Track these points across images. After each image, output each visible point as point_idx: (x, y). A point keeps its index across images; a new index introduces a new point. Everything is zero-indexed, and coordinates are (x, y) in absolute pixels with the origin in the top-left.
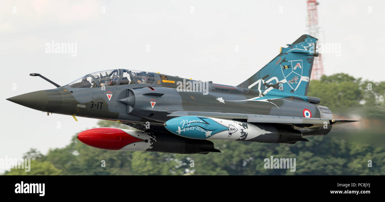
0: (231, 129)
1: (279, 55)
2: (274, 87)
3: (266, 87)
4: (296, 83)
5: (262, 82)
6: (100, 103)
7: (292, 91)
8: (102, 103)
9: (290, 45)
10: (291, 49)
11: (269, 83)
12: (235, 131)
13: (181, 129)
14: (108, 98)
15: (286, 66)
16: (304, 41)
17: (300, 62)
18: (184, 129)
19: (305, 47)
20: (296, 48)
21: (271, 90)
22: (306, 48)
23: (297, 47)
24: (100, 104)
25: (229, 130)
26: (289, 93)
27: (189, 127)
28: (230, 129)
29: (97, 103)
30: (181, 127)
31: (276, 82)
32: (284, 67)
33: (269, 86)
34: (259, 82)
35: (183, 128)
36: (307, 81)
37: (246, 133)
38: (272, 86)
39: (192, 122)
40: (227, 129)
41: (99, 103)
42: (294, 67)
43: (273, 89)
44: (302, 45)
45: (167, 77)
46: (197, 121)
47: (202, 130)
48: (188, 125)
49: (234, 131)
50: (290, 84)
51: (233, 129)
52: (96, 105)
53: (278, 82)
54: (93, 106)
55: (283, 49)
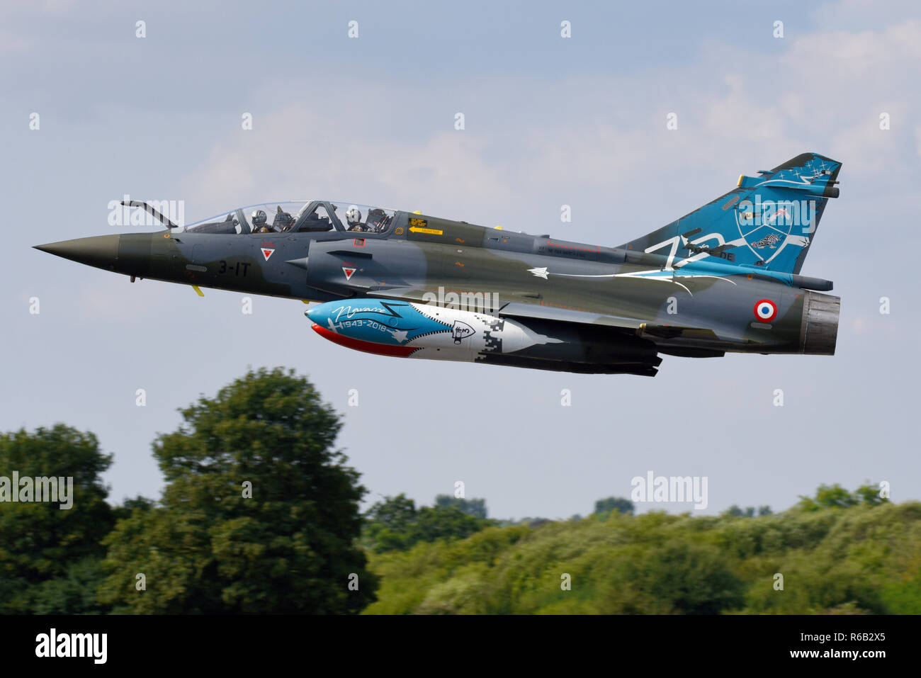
0: (458, 330)
1: (735, 192)
2: (710, 254)
3: (690, 253)
4: (772, 247)
5: (681, 241)
6: (243, 264)
7: (760, 263)
8: (246, 265)
9: (765, 173)
10: (768, 180)
11: (701, 244)
12: (469, 334)
13: (335, 324)
14: (265, 255)
16: (803, 165)
18: (340, 323)
19: (803, 178)
20: (781, 178)
21: (704, 260)
22: (807, 180)
23: (782, 176)
24: (242, 267)
25: (452, 331)
26: (753, 267)
27: (352, 320)
28: (454, 329)
29: (236, 264)
30: (333, 319)
31: (719, 244)
33: (697, 251)
34: (675, 241)
35: (338, 322)
36: (802, 245)
37: (496, 339)
38: (705, 250)
39: (361, 310)
40: (447, 328)
41: (240, 265)
43: (708, 257)
44: (797, 174)
45: (426, 222)
46: (372, 310)
47: (383, 329)
48: (349, 317)
49: (465, 334)
50: (756, 250)
51: (464, 330)
52: (232, 268)
53: (722, 242)
54: (225, 269)
55: (745, 179)
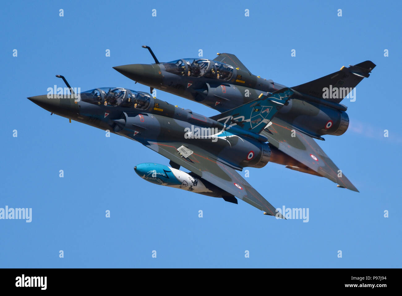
2: (237, 124)
3: (231, 123)
7: (250, 129)
10: (269, 97)
11: (236, 120)
15: (257, 109)
16: (283, 92)
17: (270, 108)
20: (273, 97)
21: (234, 126)
22: (281, 98)
23: (275, 96)
26: (247, 130)
31: (242, 120)
32: (255, 110)
33: (234, 122)
34: (229, 117)
36: (267, 122)
37: (193, 189)
42: (262, 111)
44: (280, 95)
45: (159, 105)
50: (252, 124)
